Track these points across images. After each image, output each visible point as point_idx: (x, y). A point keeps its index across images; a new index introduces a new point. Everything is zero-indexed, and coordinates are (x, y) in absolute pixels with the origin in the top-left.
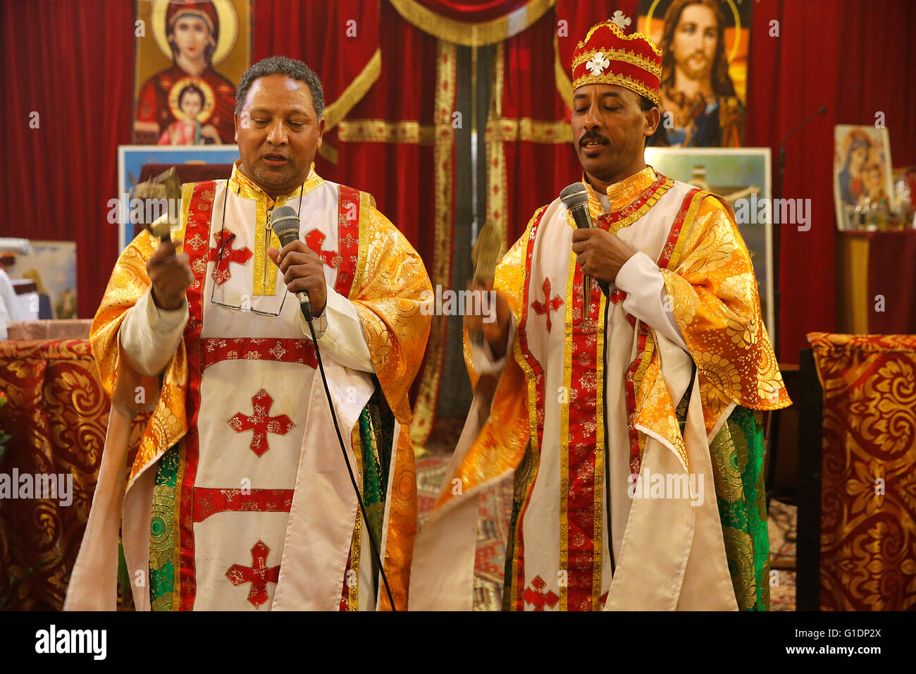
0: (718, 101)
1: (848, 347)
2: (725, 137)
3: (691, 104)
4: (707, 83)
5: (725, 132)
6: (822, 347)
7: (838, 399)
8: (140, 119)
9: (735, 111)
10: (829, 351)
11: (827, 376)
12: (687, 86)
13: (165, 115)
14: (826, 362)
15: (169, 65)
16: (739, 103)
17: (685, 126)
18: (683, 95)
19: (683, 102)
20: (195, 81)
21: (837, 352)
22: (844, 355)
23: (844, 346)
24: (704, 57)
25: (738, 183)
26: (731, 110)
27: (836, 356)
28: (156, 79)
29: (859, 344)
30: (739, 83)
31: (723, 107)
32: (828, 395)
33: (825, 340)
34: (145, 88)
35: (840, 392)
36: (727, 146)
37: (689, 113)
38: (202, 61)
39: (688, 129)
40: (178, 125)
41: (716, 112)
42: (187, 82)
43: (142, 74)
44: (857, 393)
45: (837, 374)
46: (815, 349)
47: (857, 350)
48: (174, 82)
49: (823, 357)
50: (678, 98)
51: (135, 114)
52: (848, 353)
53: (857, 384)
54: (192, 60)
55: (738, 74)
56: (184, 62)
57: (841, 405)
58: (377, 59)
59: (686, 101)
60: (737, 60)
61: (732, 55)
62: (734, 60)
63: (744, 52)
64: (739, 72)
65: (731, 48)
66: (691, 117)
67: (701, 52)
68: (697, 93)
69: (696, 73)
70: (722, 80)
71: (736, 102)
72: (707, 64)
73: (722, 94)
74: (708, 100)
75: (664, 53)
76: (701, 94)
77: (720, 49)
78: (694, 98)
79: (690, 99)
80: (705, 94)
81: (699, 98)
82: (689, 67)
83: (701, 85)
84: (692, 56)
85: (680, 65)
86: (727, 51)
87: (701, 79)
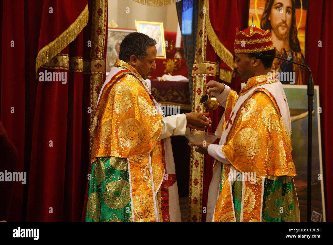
0: (292, 54)
3: (279, 55)
4: (287, 43)
5: (296, 73)
9: (300, 61)
17: (276, 69)
24: (286, 25)
26: (298, 60)
31: (295, 58)
36: (297, 83)
37: (278, 62)
41: (291, 61)
59: (277, 52)
61: (299, 25)
62: (299, 29)
63: (304, 24)
64: (302, 37)
65: (299, 22)
66: (279, 64)
67: (284, 22)
68: (282, 48)
69: (282, 35)
70: (294, 41)
71: (301, 55)
72: (288, 30)
73: (295, 51)
74: (287, 53)
75: (265, 21)
76: (284, 49)
77: (293, 21)
78: (281, 52)
79: (279, 52)
80: (286, 50)
81: (283, 52)
82: (278, 31)
83: (284, 44)
84: (280, 25)
85: (273, 30)
86: (296, 23)
87: (284, 40)
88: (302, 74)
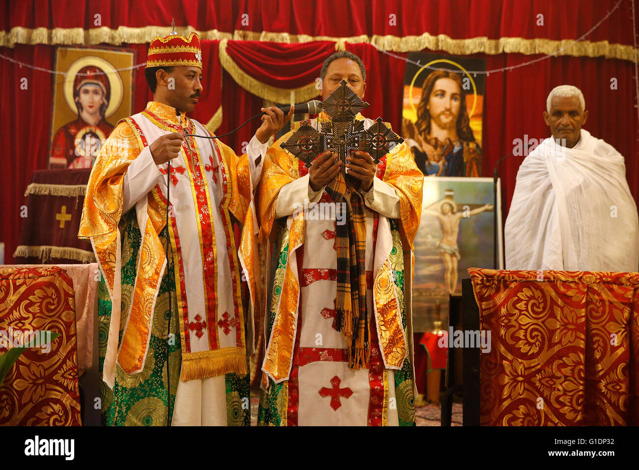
0: (462, 144)
1: (496, 277)
2: (467, 170)
3: (442, 146)
4: (454, 132)
5: (468, 165)
6: (477, 277)
7: (491, 315)
8: (54, 155)
9: (474, 151)
10: (482, 280)
11: (482, 299)
12: (439, 133)
13: (71, 152)
14: (481, 288)
15: (75, 118)
16: (477, 146)
17: (438, 161)
18: (436, 139)
19: (436, 144)
20: (93, 129)
21: (488, 281)
22: (493, 283)
23: (492, 276)
24: (451, 114)
25: (478, 202)
26: (471, 151)
27: (488, 284)
28: (66, 128)
29: (503, 275)
30: (477, 132)
31: (466, 148)
32: (484, 313)
33: (479, 272)
34: (58, 134)
35: (492, 310)
36: (469, 176)
37: (442, 153)
38: (98, 114)
39: (441, 163)
40: (81, 160)
41: (461, 152)
42: (88, 130)
43: (56, 125)
44: (503, 311)
45: (490, 298)
46: (472, 279)
47: (502, 280)
48: (79, 130)
49: (478, 284)
50: (433, 141)
51: (51, 152)
52: (496, 282)
53: (503, 304)
54: (91, 114)
55: (476, 126)
56: (85, 115)
57: (493, 320)
58: (219, 112)
59: (439, 143)
60: (474, 116)
61: (471, 113)
62: (473, 116)
63: (480, 110)
64: (477, 125)
65: (471, 108)
66: (443, 155)
67: (449, 110)
68: (446, 138)
69: (446, 124)
70: (465, 130)
71: (475, 145)
72: (453, 118)
73: (465, 140)
74: (454, 143)
75: (422, 110)
76: (449, 139)
77: (463, 108)
78: (445, 142)
79: (442, 143)
80: (452, 139)
81: (448, 142)
82: (440, 120)
83: (449, 133)
84: (443, 113)
85: (434, 119)
86: (468, 110)
87: (449, 129)
88: (477, 167)
